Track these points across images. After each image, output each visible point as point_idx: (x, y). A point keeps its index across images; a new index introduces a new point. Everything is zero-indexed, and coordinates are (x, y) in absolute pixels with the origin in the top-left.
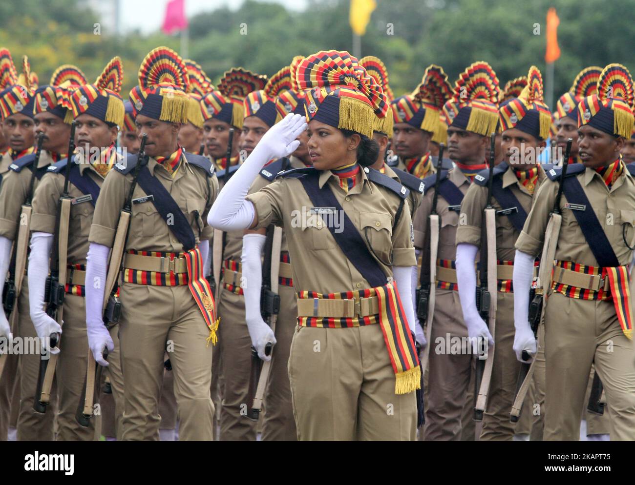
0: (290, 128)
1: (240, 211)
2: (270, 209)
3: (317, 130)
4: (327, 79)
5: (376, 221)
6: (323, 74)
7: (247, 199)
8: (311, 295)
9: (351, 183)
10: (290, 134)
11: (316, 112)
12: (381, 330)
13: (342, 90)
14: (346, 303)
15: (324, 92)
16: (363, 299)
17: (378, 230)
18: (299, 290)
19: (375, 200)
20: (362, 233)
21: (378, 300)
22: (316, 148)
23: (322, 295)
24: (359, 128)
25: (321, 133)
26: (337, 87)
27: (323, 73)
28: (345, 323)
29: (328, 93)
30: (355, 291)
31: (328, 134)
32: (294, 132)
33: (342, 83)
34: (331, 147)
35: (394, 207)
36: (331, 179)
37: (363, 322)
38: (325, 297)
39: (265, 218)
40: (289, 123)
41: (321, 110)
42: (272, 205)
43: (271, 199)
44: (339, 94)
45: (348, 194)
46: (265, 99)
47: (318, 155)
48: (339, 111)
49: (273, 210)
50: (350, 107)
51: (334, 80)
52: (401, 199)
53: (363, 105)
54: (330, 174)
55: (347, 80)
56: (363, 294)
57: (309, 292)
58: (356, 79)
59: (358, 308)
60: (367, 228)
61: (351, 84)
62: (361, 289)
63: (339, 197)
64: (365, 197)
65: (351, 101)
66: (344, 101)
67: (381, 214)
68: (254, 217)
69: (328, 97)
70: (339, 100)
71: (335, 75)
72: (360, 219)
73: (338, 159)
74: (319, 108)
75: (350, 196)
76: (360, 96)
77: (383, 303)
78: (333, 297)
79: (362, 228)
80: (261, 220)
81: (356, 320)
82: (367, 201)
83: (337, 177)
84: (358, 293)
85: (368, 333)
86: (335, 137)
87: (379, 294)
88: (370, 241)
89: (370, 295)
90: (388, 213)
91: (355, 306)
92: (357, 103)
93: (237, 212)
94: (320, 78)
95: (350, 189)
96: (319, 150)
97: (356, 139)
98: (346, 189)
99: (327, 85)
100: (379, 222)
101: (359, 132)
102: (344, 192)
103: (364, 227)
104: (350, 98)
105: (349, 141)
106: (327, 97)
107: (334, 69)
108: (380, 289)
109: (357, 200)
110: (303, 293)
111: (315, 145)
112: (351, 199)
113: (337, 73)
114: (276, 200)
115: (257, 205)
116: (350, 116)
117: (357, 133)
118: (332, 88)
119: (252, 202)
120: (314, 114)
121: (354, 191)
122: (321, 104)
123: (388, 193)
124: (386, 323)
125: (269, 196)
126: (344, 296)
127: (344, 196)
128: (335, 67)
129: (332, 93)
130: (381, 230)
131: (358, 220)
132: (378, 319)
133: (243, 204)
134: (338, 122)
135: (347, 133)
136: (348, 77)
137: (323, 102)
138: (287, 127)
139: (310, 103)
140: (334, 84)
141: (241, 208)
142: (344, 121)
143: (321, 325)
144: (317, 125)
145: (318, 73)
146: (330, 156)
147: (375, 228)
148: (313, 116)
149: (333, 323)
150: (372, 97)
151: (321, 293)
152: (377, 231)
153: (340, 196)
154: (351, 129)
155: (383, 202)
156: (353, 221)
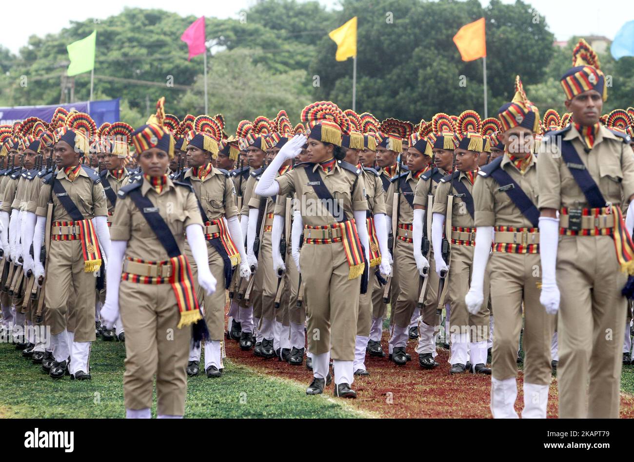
0: (297, 143)
1: (271, 186)
2: (287, 184)
3: (311, 142)
4: (317, 116)
5: (341, 188)
6: (315, 114)
8: (309, 227)
9: (330, 169)
10: (296, 146)
11: (310, 133)
12: (343, 244)
13: (324, 122)
14: (324, 231)
15: (314, 123)
16: (333, 229)
19: (342, 177)
20: (333, 195)
21: (341, 229)
24: (333, 141)
25: (312, 144)
26: (322, 120)
28: (324, 242)
29: (316, 124)
30: (329, 225)
31: (316, 144)
33: (324, 118)
34: (318, 151)
35: (353, 180)
36: (319, 167)
37: (334, 241)
38: (314, 228)
39: (284, 189)
40: (296, 140)
41: (313, 132)
43: (288, 179)
44: (322, 124)
45: (327, 175)
46: (419, 138)
47: (312, 155)
48: (321, 132)
50: (327, 131)
51: (320, 116)
52: (357, 176)
53: (334, 129)
54: (318, 165)
56: (333, 227)
58: (333, 116)
59: (330, 234)
60: (335, 192)
61: (329, 119)
63: (323, 176)
64: (336, 175)
65: (327, 127)
66: (324, 127)
67: (344, 184)
69: (316, 126)
70: (321, 127)
71: (321, 114)
72: (332, 188)
73: (322, 157)
74: (311, 131)
76: (334, 124)
77: (344, 231)
78: (318, 228)
79: (333, 192)
81: (330, 240)
82: (338, 178)
83: (321, 166)
85: (336, 246)
86: (320, 146)
87: (342, 226)
89: (337, 227)
90: (348, 184)
91: (329, 233)
92: (332, 128)
94: (313, 116)
95: (328, 172)
96: (312, 153)
98: (326, 172)
99: (316, 119)
102: (325, 174)
105: (327, 148)
108: (343, 224)
109: (333, 178)
111: (310, 150)
112: (329, 177)
113: (323, 113)
114: (291, 179)
115: (280, 183)
116: (327, 135)
117: (332, 144)
118: (318, 121)
119: (278, 182)
120: (309, 135)
121: (331, 173)
122: (313, 129)
123: (350, 173)
124: (346, 241)
126: (323, 228)
127: (325, 176)
128: (322, 110)
129: (318, 124)
130: (344, 193)
132: (342, 239)
133: (273, 183)
134: (321, 138)
135: (326, 144)
140: (320, 119)
142: (324, 137)
143: (312, 243)
144: (311, 140)
145: (312, 113)
146: (318, 156)
147: (340, 192)
149: (318, 242)
150: (341, 125)
151: (313, 226)
154: (327, 141)
155: (346, 178)
156: (328, 189)
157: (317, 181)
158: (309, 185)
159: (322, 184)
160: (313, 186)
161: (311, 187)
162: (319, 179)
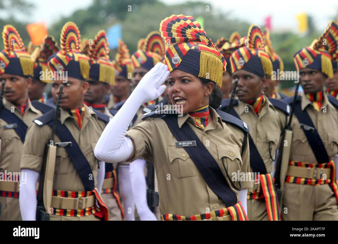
0: (159, 75)
1: (122, 145)
2: (144, 145)
3: (180, 78)
4: (186, 36)
5: (230, 152)
7: (127, 136)
9: (204, 122)
10: (159, 80)
11: (180, 63)
13: (200, 45)
15: (186, 47)
16: (218, 218)
17: (233, 159)
18: (165, 214)
20: (220, 163)
21: (231, 218)
22: (179, 92)
23: (185, 217)
24: (214, 78)
25: (183, 80)
26: (196, 43)
27: (181, 32)
29: (190, 48)
30: (212, 212)
31: (190, 81)
32: (161, 78)
33: (198, 40)
35: (241, 140)
36: (189, 119)
38: (187, 219)
39: (140, 152)
40: (159, 71)
41: (183, 61)
42: (145, 142)
43: (144, 136)
44: (199, 49)
45: (205, 131)
48: (200, 62)
49: (145, 146)
50: (208, 59)
51: (191, 37)
52: (245, 133)
53: (217, 59)
55: (201, 38)
56: (219, 214)
57: (173, 215)
60: (224, 159)
61: (204, 42)
62: (217, 210)
65: (209, 55)
67: (233, 146)
68: (132, 151)
70: (200, 53)
71: (191, 33)
72: (217, 150)
74: (182, 59)
75: (207, 132)
76: (214, 51)
78: (194, 218)
79: (220, 158)
80: (137, 153)
82: (220, 136)
83: (193, 117)
84: (214, 214)
86: (196, 85)
87: (231, 212)
88: (227, 169)
89: (224, 214)
90: (237, 146)
92: (213, 56)
93: (120, 146)
94: (180, 35)
95: (205, 126)
97: (210, 86)
98: (202, 126)
99: (186, 41)
100: (233, 153)
101: (213, 80)
102: (201, 129)
103: (222, 157)
104: (208, 52)
106: (189, 50)
107: (189, 29)
108: (232, 209)
109: (213, 134)
110: (168, 216)
111: (179, 90)
112: (208, 134)
113: (192, 32)
114: (147, 136)
115: (135, 141)
116: (207, 67)
117: (212, 81)
118: (191, 44)
119: (131, 139)
120: (178, 65)
121: (209, 128)
122: (184, 57)
123: (235, 129)
125: (142, 134)
126: (203, 217)
127: (202, 132)
128: (189, 27)
129: (193, 48)
130: (234, 160)
131: (216, 151)
133: (124, 140)
134: (198, 72)
135: (205, 81)
136: (201, 35)
137: (186, 55)
138: (157, 75)
139: (173, 56)
140: (192, 41)
141: (122, 143)
142: (203, 71)
144: (179, 73)
145: (177, 31)
147: (230, 157)
148: (177, 66)
151: (185, 216)
152: (231, 160)
153: (199, 132)
155: (232, 136)
156: (211, 153)
157: (190, 139)
158: (178, 146)
159: (200, 145)
160: (185, 148)
161: (183, 150)
162: (193, 137)
